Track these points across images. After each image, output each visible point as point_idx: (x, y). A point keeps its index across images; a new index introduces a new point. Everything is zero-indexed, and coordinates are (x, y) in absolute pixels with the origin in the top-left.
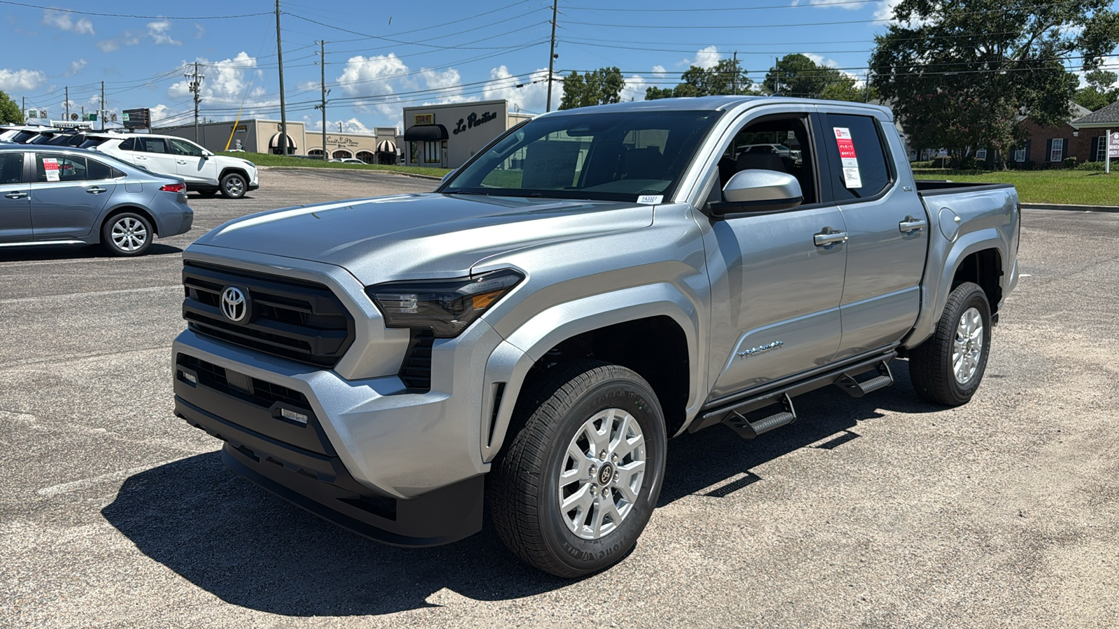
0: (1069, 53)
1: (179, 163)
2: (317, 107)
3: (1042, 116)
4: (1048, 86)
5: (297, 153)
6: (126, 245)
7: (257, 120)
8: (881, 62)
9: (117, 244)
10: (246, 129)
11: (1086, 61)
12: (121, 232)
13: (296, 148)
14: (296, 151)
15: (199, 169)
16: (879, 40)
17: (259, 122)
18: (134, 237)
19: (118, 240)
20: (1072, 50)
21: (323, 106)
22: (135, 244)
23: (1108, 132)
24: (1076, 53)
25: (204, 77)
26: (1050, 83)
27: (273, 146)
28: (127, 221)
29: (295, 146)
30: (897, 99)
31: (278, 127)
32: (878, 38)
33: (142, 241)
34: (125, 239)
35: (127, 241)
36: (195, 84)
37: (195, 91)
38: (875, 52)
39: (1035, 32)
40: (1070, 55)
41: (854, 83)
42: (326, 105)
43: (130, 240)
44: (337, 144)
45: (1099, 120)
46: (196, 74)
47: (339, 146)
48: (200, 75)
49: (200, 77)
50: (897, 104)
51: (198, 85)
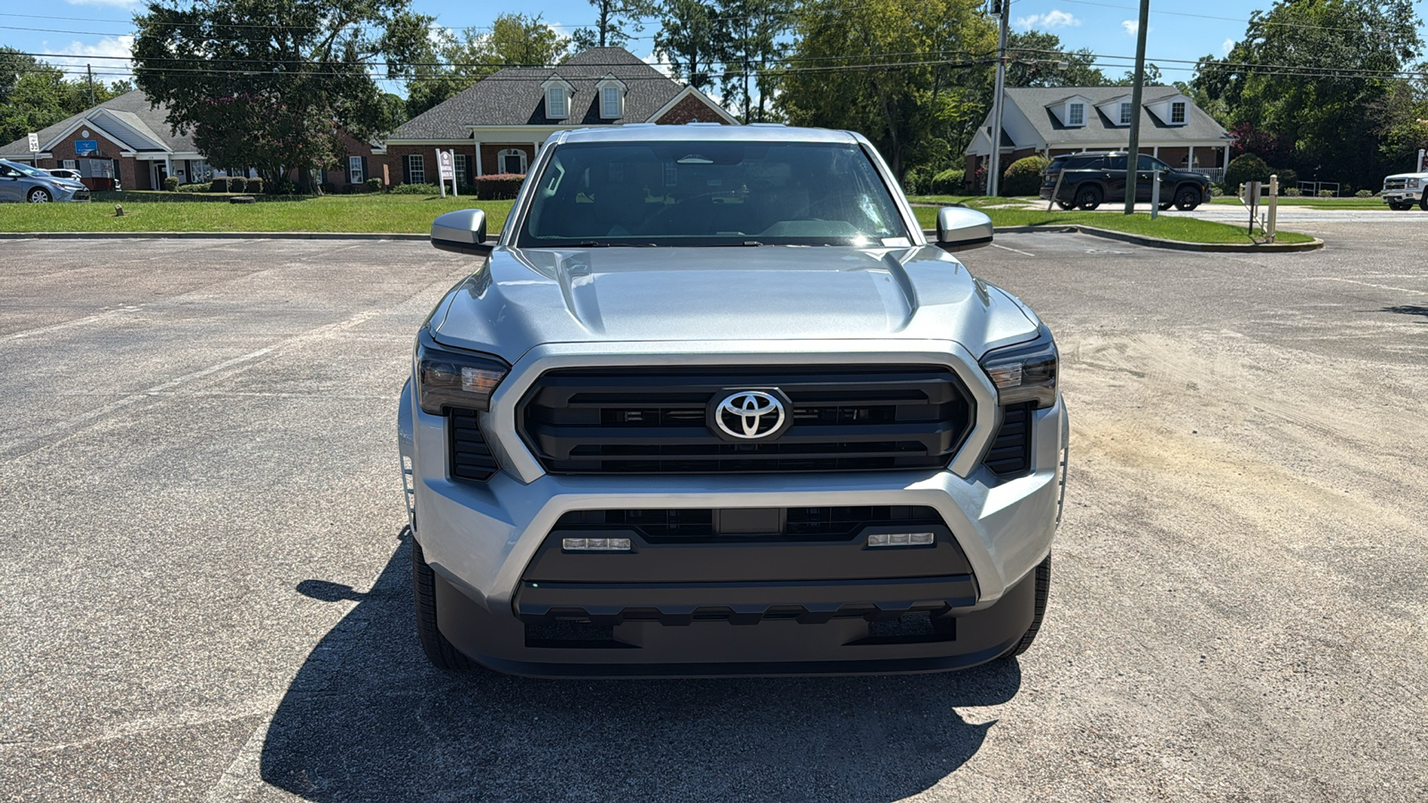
0: (374, 57)
3: (361, 130)
4: (360, 95)
8: (148, 51)
11: (390, 68)
16: (141, 22)
20: (376, 54)
23: (438, 150)
24: (381, 58)
26: (361, 91)
30: (173, 101)
32: (138, 19)
38: (138, 36)
39: (335, 30)
40: (375, 60)
41: (62, 76)
45: (406, 136)
50: (175, 108)
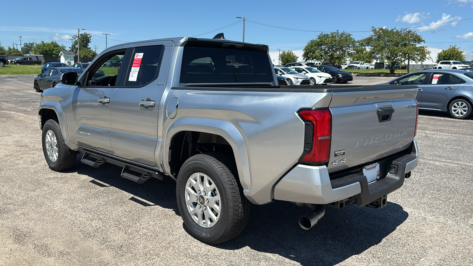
6: (458, 113)
9: (453, 112)
12: (456, 108)
18: (462, 110)
19: (455, 111)
22: (462, 114)
28: (460, 103)
33: (465, 113)
34: (457, 111)
35: (458, 112)
43: (460, 111)
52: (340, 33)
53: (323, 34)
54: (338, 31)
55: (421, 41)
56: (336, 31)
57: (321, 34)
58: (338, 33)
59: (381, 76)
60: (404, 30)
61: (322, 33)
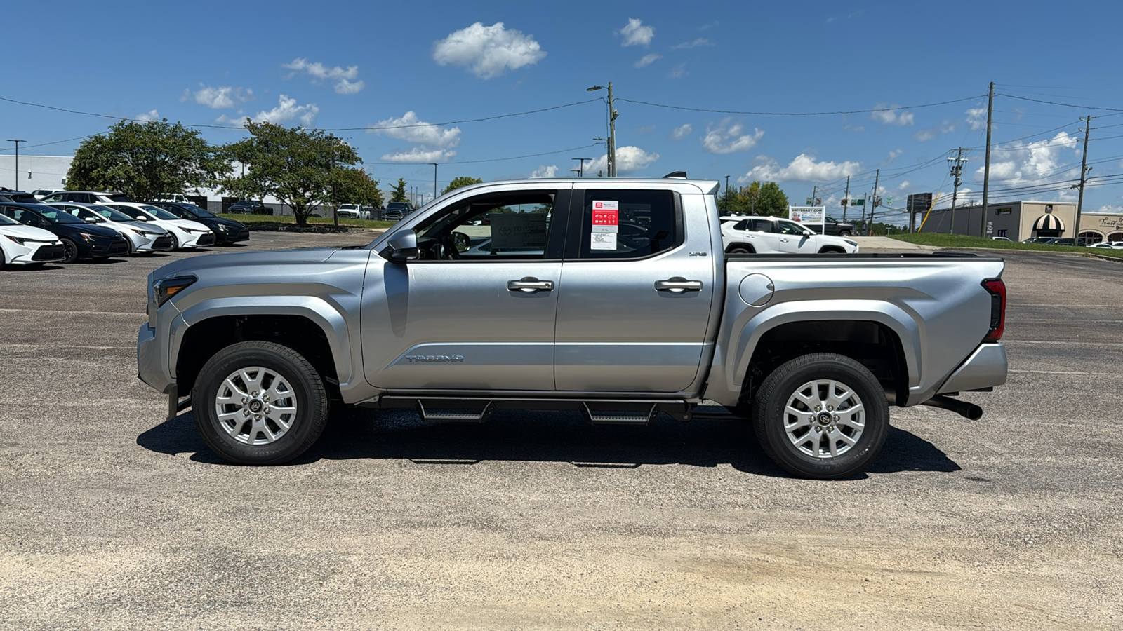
1: (782, 241)
2: (1074, 187)
5: (1064, 236)
7: (1023, 202)
10: (1011, 211)
13: (1064, 231)
14: (1064, 233)
15: (800, 246)
17: (1025, 203)
21: (1081, 186)
25: (966, 161)
27: (1037, 228)
29: (1062, 228)
31: (1046, 208)
36: (957, 168)
37: (956, 175)
42: (1085, 184)
44: (1115, 225)
46: (959, 158)
47: (1118, 228)
48: (963, 159)
49: (963, 161)
51: (960, 168)
52: (172, 126)
53: (127, 123)
54: (164, 120)
55: (357, 159)
56: (160, 121)
57: (120, 124)
58: (166, 125)
59: (281, 231)
60: (319, 134)
61: (125, 120)
